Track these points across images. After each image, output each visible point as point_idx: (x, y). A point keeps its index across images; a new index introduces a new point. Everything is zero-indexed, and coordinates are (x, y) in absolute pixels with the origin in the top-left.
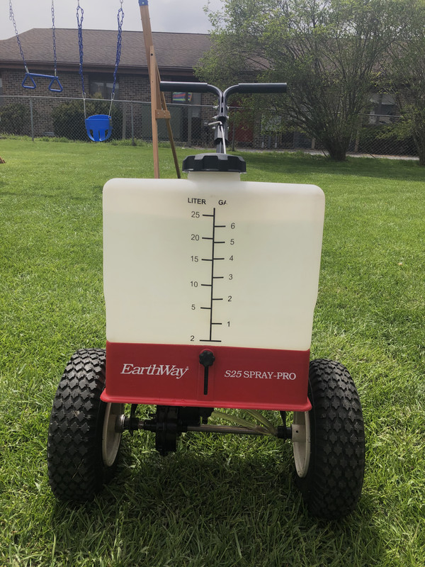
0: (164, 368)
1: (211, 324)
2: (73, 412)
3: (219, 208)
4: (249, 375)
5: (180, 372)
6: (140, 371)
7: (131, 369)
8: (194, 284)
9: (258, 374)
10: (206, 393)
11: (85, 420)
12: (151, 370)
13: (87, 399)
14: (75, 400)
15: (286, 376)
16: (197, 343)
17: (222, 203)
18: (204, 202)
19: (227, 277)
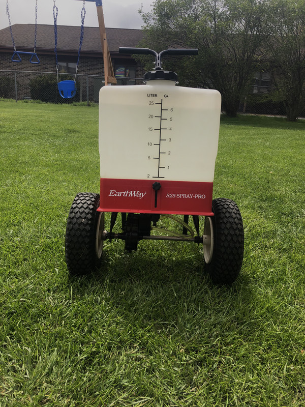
0: (133, 193)
1: (159, 167)
2: (81, 220)
3: (164, 99)
4: (179, 196)
5: (142, 195)
6: (119, 194)
7: (115, 193)
8: (150, 144)
9: (184, 196)
10: (156, 207)
11: (87, 224)
12: (125, 194)
13: (88, 213)
14: (81, 213)
15: (200, 196)
16: (151, 178)
17: (166, 96)
18: (156, 95)
19: (168, 140)
